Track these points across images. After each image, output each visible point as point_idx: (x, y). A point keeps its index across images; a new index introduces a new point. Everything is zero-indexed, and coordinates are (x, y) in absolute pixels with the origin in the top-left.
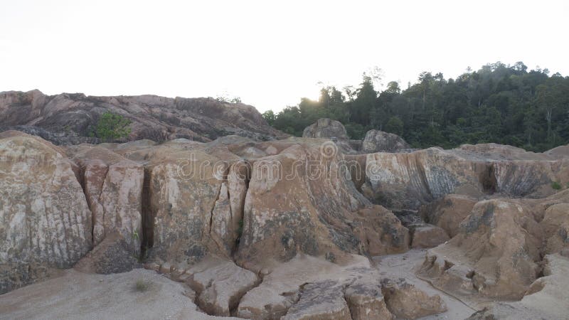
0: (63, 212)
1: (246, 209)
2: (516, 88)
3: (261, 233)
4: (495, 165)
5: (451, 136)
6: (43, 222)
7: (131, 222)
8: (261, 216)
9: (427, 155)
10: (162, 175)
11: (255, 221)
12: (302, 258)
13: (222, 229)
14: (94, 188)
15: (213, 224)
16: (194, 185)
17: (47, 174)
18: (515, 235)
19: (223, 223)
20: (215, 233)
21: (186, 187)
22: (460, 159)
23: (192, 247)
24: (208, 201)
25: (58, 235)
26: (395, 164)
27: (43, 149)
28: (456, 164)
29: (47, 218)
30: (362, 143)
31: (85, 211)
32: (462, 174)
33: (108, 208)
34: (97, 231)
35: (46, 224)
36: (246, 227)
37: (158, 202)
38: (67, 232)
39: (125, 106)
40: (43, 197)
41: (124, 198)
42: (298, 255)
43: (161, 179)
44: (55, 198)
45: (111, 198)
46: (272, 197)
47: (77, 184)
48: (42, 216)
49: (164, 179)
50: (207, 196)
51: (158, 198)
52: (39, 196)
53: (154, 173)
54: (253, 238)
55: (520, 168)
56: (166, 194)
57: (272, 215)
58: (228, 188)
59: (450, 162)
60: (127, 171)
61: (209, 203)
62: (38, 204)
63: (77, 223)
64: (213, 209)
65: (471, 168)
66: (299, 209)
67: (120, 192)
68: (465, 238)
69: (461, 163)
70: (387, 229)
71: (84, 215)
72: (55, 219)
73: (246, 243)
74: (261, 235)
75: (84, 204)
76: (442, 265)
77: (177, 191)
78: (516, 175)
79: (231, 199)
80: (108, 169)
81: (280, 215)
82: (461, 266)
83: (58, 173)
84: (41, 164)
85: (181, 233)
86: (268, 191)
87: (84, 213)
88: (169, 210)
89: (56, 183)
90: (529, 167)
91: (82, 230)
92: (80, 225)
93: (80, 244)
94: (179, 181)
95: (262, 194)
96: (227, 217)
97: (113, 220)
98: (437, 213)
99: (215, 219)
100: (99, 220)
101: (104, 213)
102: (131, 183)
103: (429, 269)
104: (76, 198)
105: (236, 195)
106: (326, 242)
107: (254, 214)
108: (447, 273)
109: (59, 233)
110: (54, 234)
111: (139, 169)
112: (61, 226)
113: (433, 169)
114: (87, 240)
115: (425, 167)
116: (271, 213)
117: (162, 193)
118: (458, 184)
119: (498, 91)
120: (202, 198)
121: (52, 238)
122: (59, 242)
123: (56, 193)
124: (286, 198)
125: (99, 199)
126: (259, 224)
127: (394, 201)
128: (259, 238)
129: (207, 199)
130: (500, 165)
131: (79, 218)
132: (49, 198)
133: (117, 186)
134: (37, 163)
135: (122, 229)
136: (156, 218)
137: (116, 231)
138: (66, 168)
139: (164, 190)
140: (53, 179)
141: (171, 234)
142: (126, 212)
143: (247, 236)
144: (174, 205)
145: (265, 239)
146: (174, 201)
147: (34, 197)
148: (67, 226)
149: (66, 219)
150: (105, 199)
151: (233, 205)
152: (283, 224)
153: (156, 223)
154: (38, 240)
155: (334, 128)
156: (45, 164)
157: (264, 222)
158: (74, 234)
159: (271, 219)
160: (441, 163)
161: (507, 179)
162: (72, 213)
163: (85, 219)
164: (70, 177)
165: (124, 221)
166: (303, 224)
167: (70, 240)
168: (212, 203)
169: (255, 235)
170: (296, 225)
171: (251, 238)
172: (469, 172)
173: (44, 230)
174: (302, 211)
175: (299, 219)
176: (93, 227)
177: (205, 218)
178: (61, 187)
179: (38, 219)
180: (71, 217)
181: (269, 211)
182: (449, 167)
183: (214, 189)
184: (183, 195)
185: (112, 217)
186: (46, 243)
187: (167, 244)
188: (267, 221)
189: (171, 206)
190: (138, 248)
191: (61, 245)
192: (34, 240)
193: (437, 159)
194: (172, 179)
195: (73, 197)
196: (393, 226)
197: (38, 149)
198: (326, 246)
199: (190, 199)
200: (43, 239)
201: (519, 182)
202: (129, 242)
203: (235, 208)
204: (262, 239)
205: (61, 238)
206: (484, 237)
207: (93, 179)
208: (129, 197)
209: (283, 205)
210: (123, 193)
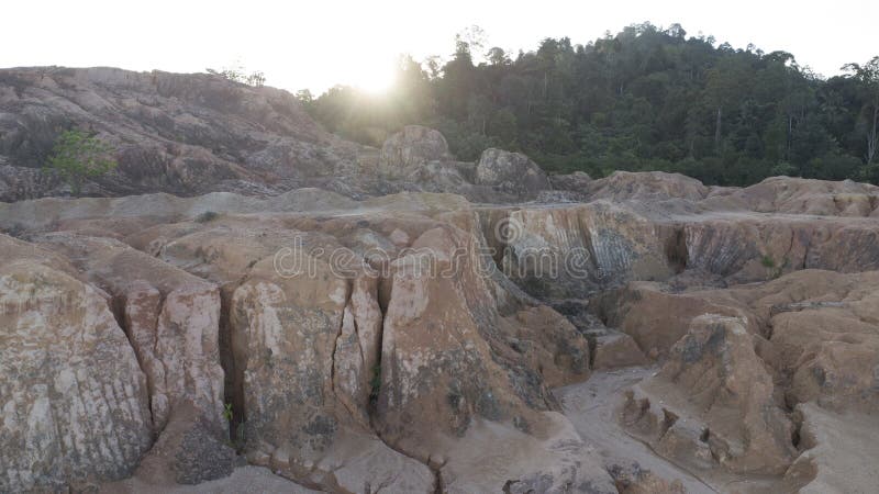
0: (103, 384)
1: (387, 349)
2: (673, 66)
3: (413, 387)
4: (686, 229)
5: (584, 140)
6: (78, 408)
7: (209, 385)
8: (410, 360)
9: (594, 213)
10: (251, 301)
11: (402, 369)
12: (481, 426)
13: (352, 382)
14: (144, 333)
15: (336, 376)
16: (303, 315)
17: (73, 325)
18: (760, 378)
19: (352, 372)
20: (342, 390)
21: (290, 318)
22: (639, 219)
23: (313, 419)
24: (326, 338)
25: (103, 426)
26: (550, 227)
27: (63, 284)
28: (634, 225)
29: (83, 399)
30: (475, 169)
31: (136, 374)
32: (641, 240)
33: (172, 364)
34: (157, 405)
35: (82, 410)
36: (388, 378)
37: (246, 344)
38: (115, 415)
39: (72, 94)
40: (74, 364)
41: (195, 346)
42: (473, 422)
43: (249, 307)
44: (89, 364)
45: (174, 348)
46: (423, 329)
47: (120, 333)
48: (75, 397)
49: (254, 307)
50: (323, 330)
51: (247, 339)
52: (66, 365)
53: (236, 298)
54: (401, 396)
55: (718, 234)
56: (260, 331)
57: (427, 358)
58: (355, 316)
59: (625, 222)
60: (195, 300)
61: (327, 341)
62: (65, 378)
63: (126, 397)
64: (334, 352)
65: (653, 233)
66: (463, 343)
67: (187, 336)
68: (683, 369)
69: (641, 225)
70: (563, 347)
71: (136, 382)
72: (95, 399)
73: (391, 403)
74: (413, 391)
75: (134, 364)
76: (661, 418)
77: (277, 327)
78: (714, 242)
79: (361, 333)
80: (163, 297)
81: (438, 357)
82: (690, 423)
83: (91, 320)
84: (62, 310)
85: (289, 394)
86: (416, 319)
87: (135, 378)
88: (268, 358)
89: (88, 337)
90: (732, 233)
91: (136, 408)
92: (132, 400)
93: (136, 432)
94: (279, 309)
95: (408, 325)
96: (358, 363)
97: (181, 382)
98: (619, 310)
99: (338, 367)
100: (159, 386)
101: (166, 373)
102: (203, 320)
103: (639, 418)
104: (121, 356)
105: (367, 327)
106: (510, 398)
107: (400, 357)
108: (673, 431)
109: (104, 420)
110: (97, 424)
111: (213, 293)
112: (104, 409)
113: (602, 233)
114: (145, 423)
115: (591, 230)
116: (424, 354)
117: (253, 330)
118: (635, 256)
119: (648, 72)
120: (316, 333)
121: (95, 431)
122: (105, 435)
123: (90, 353)
124: (442, 327)
125: (155, 351)
126: (409, 374)
127: (553, 287)
128: (411, 396)
129: (323, 334)
130: (693, 228)
131: (129, 389)
132: (81, 364)
133: (182, 328)
134: (56, 311)
135: (197, 396)
136: (246, 372)
137: (187, 403)
138: (101, 309)
139: (257, 326)
140: (84, 332)
141: (274, 398)
142: (201, 368)
143: (391, 392)
144: (276, 351)
145: (419, 396)
146: (274, 343)
147: (58, 368)
148: (114, 406)
149: (109, 394)
150: (165, 350)
151: (364, 343)
152: (443, 370)
153: (248, 380)
154: (73, 438)
155: (431, 142)
156: (69, 307)
157: (416, 371)
158: (125, 418)
159: (425, 364)
160: (613, 224)
161: (701, 250)
162: (117, 383)
163: (138, 388)
164: (109, 324)
165: (200, 383)
166: (471, 368)
167: (121, 429)
168: (331, 342)
169: (404, 391)
170: (462, 370)
171: (398, 396)
172: (651, 237)
173: (80, 420)
174: (468, 346)
175: (465, 360)
176: (150, 401)
177: (323, 366)
178: (97, 342)
179: (69, 403)
180: (117, 390)
181: (422, 351)
182: (623, 230)
183: (333, 319)
184: (287, 333)
185: (179, 378)
186: (86, 442)
187: (271, 415)
188: (421, 368)
189: (270, 352)
190: (226, 427)
191: (109, 439)
192: (67, 440)
193: (608, 218)
194: (269, 308)
195: (116, 356)
196: (572, 343)
197: (56, 285)
198: (511, 405)
199: (298, 337)
200: (80, 436)
201: (717, 254)
202: (211, 417)
203: (367, 347)
204: (416, 395)
205: (109, 429)
206: (712, 373)
207: (142, 317)
208: (203, 343)
209: (440, 340)
210: (194, 338)
